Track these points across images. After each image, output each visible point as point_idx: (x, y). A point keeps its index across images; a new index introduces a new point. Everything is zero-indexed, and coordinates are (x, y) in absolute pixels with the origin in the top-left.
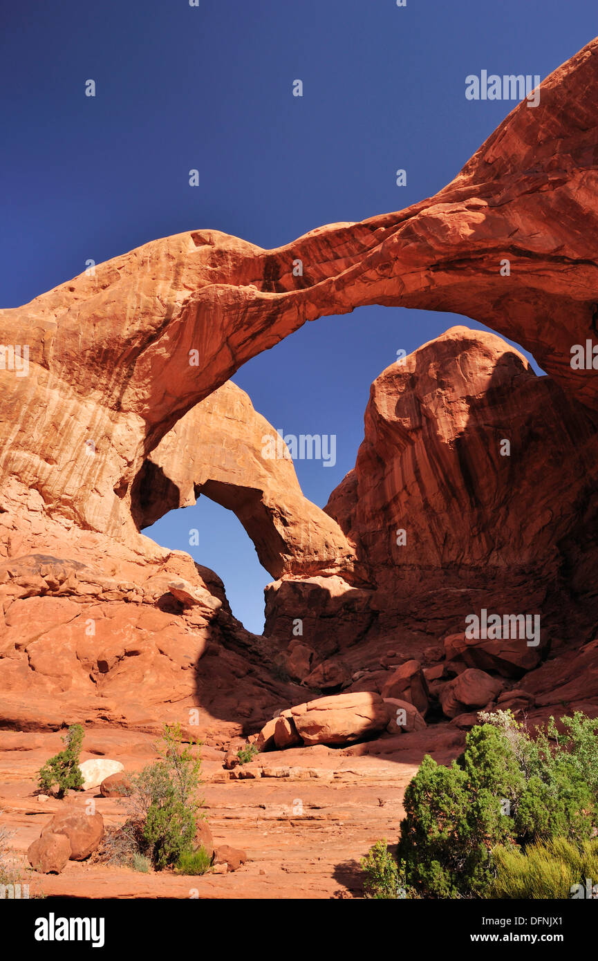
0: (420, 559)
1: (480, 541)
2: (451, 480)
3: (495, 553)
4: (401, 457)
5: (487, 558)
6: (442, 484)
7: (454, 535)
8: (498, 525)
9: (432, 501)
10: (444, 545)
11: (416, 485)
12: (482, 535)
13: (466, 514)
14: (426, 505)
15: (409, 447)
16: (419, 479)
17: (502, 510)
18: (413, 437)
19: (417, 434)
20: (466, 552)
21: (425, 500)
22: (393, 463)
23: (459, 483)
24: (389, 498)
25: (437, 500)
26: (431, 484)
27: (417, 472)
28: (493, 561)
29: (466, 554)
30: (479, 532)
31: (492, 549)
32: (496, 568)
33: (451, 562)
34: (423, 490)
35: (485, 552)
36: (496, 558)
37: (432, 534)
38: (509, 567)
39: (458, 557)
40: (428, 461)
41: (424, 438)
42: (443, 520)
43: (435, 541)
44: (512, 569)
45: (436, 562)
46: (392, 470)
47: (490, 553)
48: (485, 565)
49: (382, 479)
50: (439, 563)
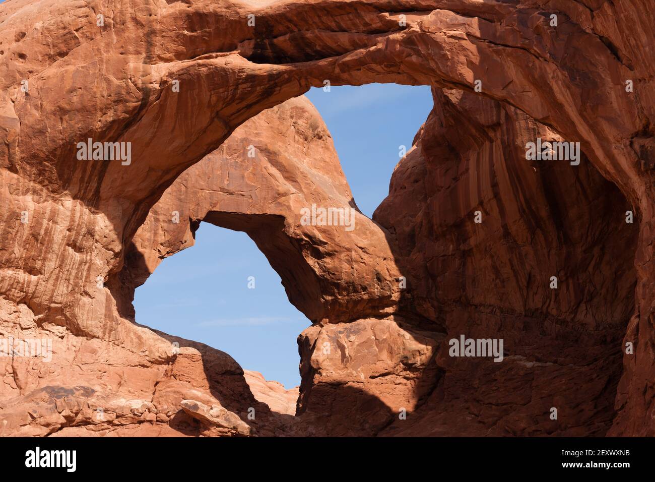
0: (501, 300)
1: (568, 289)
2: (533, 208)
3: (583, 306)
4: (478, 154)
5: (575, 311)
6: (524, 211)
7: (538, 277)
8: (590, 269)
9: (513, 229)
10: (528, 287)
11: (494, 203)
12: (571, 281)
13: (553, 252)
14: (507, 234)
15: (487, 143)
16: (496, 195)
17: (596, 250)
18: (491, 134)
19: (495, 131)
20: (553, 300)
21: (505, 227)
22: (468, 160)
23: (544, 212)
24: (463, 214)
25: (518, 228)
26: (511, 208)
27: (494, 185)
28: (581, 317)
29: (552, 303)
30: (567, 279)
31: (580, 302)
32: (583, 325)
33: (537, 310)
34: (502, 212)
35: (572, 304)
36: (585, 312)
37: (514, 271)
38: (598, 326)
39: (544, 303)
40: (507, 174)
41: (503, 142)
42: (526, 255)
43: (517, 281)
44: (601, 328)
45: (519, 307)
46: (467, 170)
47: (578, 305)
48: (572, 319)
49: (456, 179)
50: (522, 309)
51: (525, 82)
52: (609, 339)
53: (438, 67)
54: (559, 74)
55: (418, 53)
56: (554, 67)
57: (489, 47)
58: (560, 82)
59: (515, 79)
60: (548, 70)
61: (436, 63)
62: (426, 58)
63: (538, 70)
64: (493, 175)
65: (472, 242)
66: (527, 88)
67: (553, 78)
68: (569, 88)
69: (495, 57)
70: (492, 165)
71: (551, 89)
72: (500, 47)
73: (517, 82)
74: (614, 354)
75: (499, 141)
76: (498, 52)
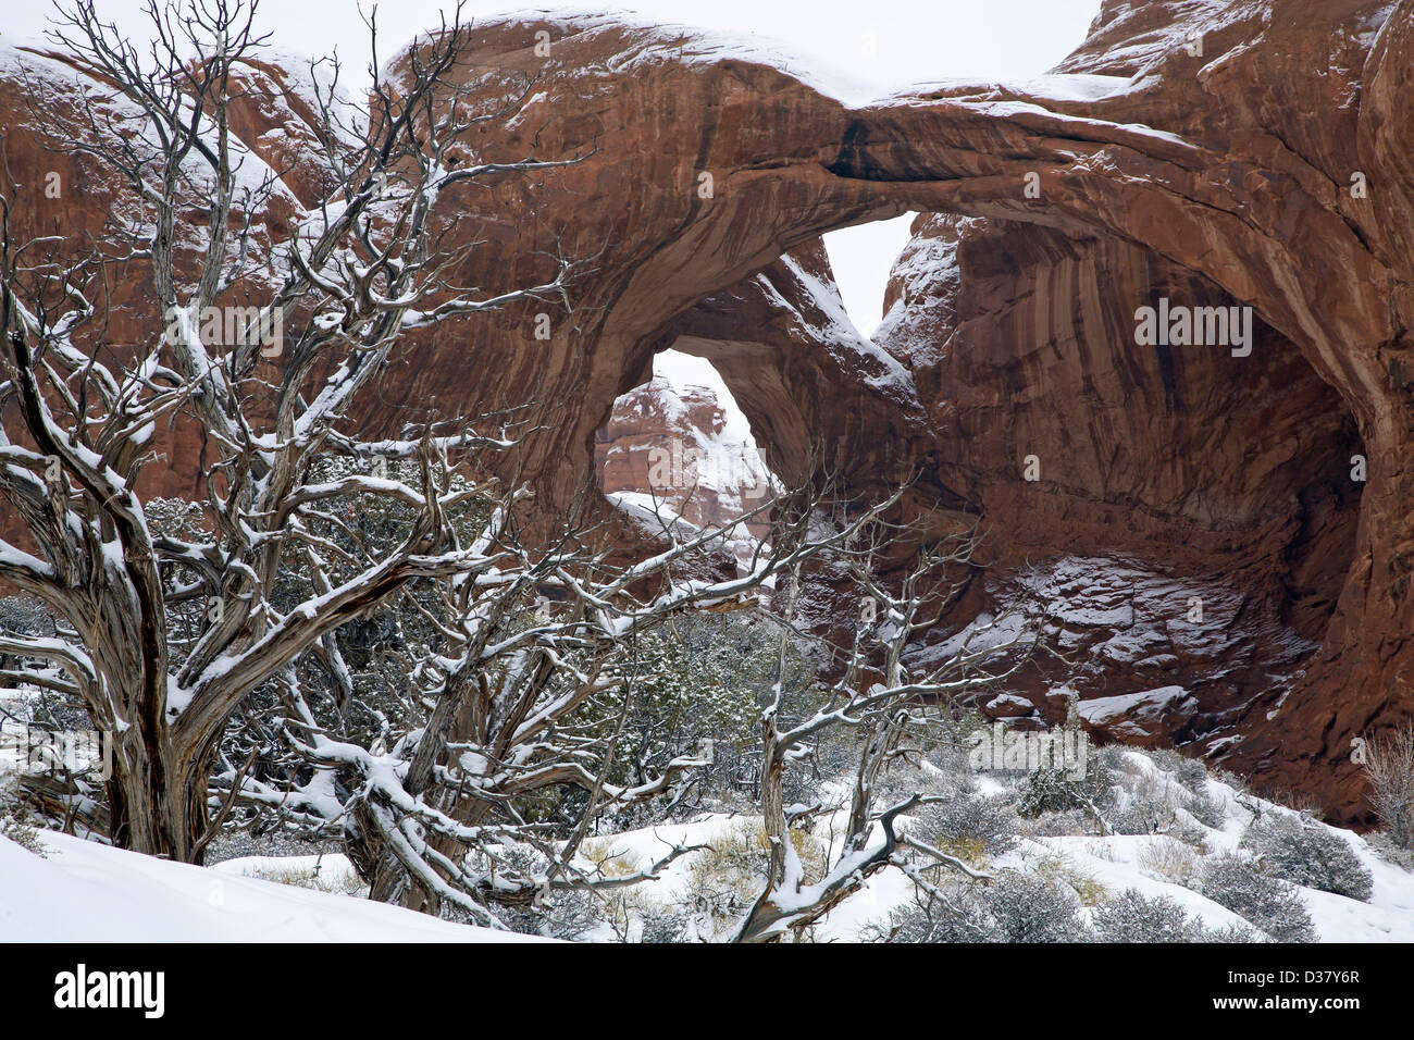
0: (1068, 476)
1: (1174, 471)
2: (1136, 359)
3: (1194, 497)
5: (1182, 503)
6: (1121, 361)
7: (1131, 451)
8: (1208, 446)
9: (1100, 384)
10: (1112, 463)
11: (1074, 345)
12: (1179, 462)
13: (1157, 419)
14: (1089, 387)
15: (1069, 262)
16: (1079, 336)
17: (1221, 421)
18: (1079, 251)
19: (1086, 248)
20: (1149, 484)
21: (1088, 379)
22: (1034, 278)
23: (1151, 366)
24: (1021, 353)
25: (1108, 384)
26: (1101, 354)
27: (1078, 321)
28: (1189, 510)
29: (1148, 488)
30: (1174, 457)
31: (1190, 491)
32: (1193, 521)
33: (1122, 494)
34: (1085, 357)
35: (1180, 491)
36: (1195, 505)
37: (1094, 439)
38: (1214, 525)
39: (1134, 487)
40: (1099, 311)
41: (1098, 264)
42: (1115, 419)
43: (1098, 453)
44: (1218, 528)
45: (1096, 487)
46: (1031, 292)
47: (1187, 494)
48: (1177, 513)
49: (1011, 302)
50: (1101, 490)
51: (1229, 253)
52: (1234, 546)
53: (1111, 220)
54: (1287, 257)
55: (1083, 198)
56: (1279, 246)
57: (1184, 203)
58: (1285, 267)
59: (1216, 247)
60: (1269, 247)
61: (1109, 214)
62: (1094, 205)
63: (1252, 244)
64: (1077, 307)
65: (1032, 392)
66: (1231, 260)
67: (1275, 258)
68: (1297, 274)
69: (1191, 217)
70: (1076, 292)
71: (1269, 269)
72: (1199, 206)
73: (1219, 252)
74: (1246, 567)
75: (1092, 262)
76: (1196, 212)
